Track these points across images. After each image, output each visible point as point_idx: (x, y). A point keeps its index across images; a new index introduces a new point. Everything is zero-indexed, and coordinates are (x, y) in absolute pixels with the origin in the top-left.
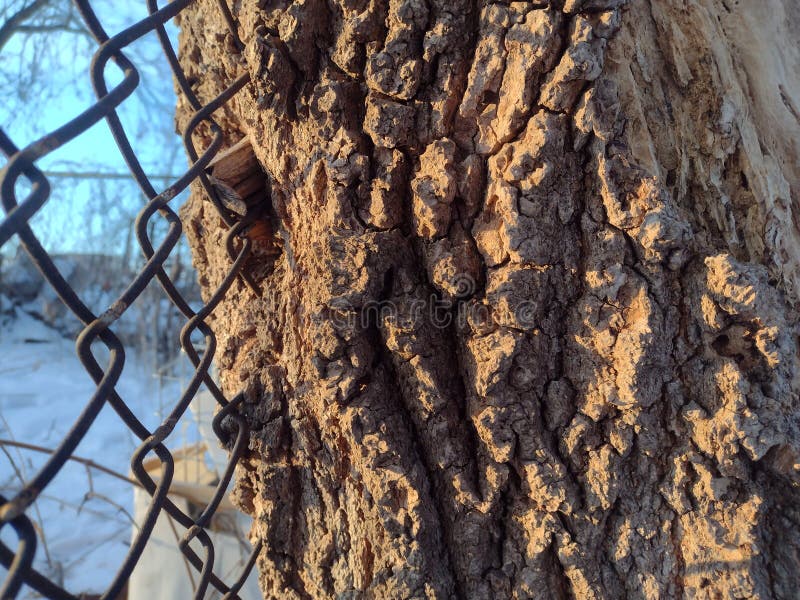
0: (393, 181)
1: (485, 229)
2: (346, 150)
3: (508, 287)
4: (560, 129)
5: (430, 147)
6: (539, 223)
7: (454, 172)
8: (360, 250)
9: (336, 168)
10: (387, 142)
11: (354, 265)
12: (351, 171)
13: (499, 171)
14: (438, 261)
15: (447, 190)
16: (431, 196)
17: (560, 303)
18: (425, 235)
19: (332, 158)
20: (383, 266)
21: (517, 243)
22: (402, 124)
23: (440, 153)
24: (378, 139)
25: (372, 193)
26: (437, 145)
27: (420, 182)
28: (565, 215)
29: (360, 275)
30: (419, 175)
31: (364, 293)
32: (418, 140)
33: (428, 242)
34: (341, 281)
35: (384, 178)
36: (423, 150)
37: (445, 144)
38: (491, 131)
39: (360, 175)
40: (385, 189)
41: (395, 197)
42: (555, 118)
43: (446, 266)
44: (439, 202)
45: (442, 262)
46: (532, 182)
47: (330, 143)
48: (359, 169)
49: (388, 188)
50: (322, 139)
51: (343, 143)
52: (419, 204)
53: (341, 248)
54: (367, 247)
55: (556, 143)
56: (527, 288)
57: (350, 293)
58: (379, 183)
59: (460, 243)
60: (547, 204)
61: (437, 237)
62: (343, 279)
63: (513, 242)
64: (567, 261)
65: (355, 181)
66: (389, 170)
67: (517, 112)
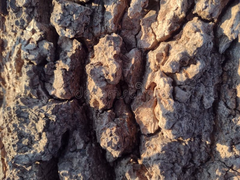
0: (72, 64)
1: (142, 106)
2: (36, 37)
3: (161, 157)
4: (209, 35)
5: (102, 40)
6: (188, 108)
7: (120, 61)
8: (40, 118)
9: (28, 50)
10: (68, 33)
11: (36, 130)
12: (39, 53)
13: (157, 63)
14: (104, 129)
15: (114, 76)
16: (101, 79)
17: (195, 164)
18: (96, 107)
19: (25, 43)
20: (60, 131)
21: (171, 125)
22: (81, 20)
23: (110, 45)
24: (61, 30)
25: (55, 72)
26: (108, 39)
27: (93, 68)
28: (208, 102)
29: (40, 137)
30: (93, 61)
31: (43, 154)
32: (93, 34)
33: (98, 111)
34: (25, 141)
35: (65, 61)
36: (97, 42)
37: (114, 39)
38: (151, 31)
39: (46, 57)
40: (65, 69)
41: (73, 76)
42: (206, 25)
43: (111, 135)
44: (108, 84)
45: (108, 131)
46: (187, 75)
47: (25, 31)
48: (45, 52)
49: (68, 68)
50: (18, 27)
51: (34, 31)
52: (91, 84)
53: (26, 116)
54: (46, 116)
55: (207, 45)
56: (174, 157)
57: (32, 152)
58: (61, 65)
59: (122, 115)
60: (195, 93)
61: (104, 110)
62: (27, 140)
63: (168, 123)
64: (204, 135)
65: (42, 61)
66: (69, 55)
67: (175, 17)
